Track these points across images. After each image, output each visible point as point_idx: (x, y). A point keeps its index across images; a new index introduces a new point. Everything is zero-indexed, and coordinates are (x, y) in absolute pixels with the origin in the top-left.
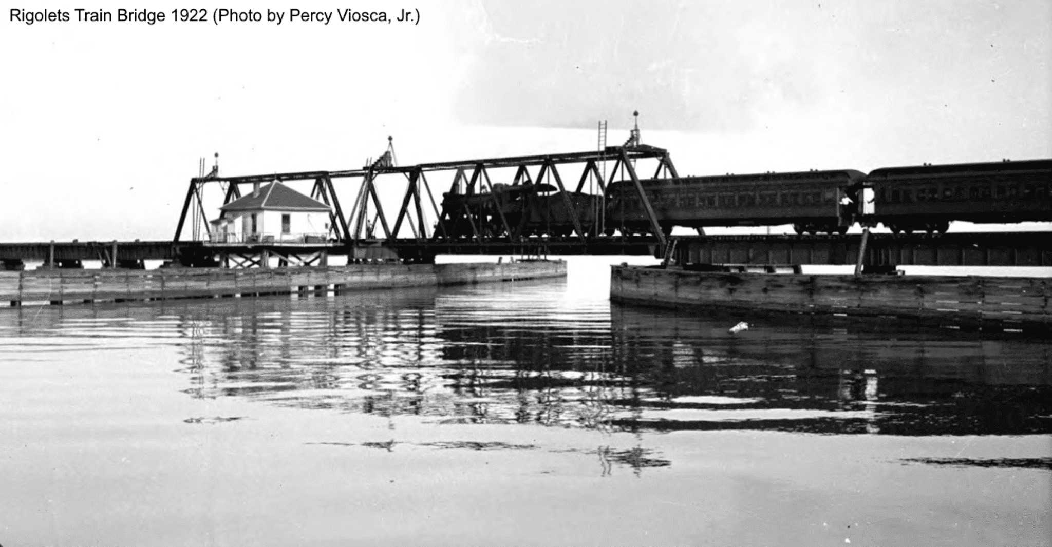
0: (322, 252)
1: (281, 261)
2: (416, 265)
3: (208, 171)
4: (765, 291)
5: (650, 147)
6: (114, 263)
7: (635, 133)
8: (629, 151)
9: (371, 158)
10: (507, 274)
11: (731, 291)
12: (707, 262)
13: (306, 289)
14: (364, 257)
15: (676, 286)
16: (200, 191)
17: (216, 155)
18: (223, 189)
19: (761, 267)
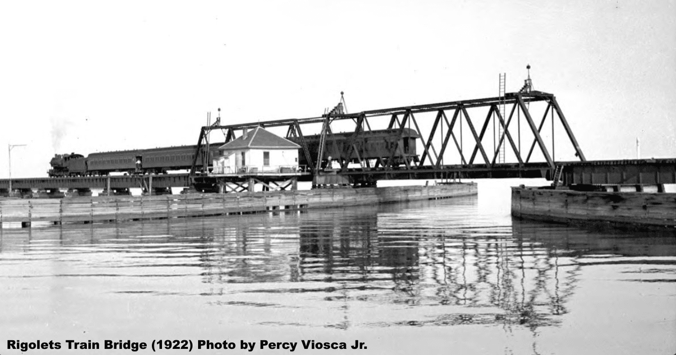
0: (293, 180)
1: (264, 187)
2: (362, 189)
3: (213, 121)
4: (645, 207)
5: (539, 92)
6: (150, 190)
7: (528, 82)
8: (524, 96)
9: (328, 108)
10: (432, 194)
11: (615, 208)
12: (588, 183)
13: (278, 208)
14: (323, 183)
15: (566, 204)
16: (208, 136)
17: (219, 110)
18: (224, 134)
19: (631, 186)
